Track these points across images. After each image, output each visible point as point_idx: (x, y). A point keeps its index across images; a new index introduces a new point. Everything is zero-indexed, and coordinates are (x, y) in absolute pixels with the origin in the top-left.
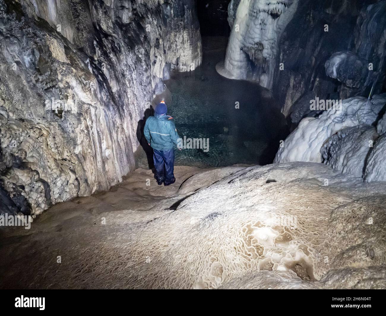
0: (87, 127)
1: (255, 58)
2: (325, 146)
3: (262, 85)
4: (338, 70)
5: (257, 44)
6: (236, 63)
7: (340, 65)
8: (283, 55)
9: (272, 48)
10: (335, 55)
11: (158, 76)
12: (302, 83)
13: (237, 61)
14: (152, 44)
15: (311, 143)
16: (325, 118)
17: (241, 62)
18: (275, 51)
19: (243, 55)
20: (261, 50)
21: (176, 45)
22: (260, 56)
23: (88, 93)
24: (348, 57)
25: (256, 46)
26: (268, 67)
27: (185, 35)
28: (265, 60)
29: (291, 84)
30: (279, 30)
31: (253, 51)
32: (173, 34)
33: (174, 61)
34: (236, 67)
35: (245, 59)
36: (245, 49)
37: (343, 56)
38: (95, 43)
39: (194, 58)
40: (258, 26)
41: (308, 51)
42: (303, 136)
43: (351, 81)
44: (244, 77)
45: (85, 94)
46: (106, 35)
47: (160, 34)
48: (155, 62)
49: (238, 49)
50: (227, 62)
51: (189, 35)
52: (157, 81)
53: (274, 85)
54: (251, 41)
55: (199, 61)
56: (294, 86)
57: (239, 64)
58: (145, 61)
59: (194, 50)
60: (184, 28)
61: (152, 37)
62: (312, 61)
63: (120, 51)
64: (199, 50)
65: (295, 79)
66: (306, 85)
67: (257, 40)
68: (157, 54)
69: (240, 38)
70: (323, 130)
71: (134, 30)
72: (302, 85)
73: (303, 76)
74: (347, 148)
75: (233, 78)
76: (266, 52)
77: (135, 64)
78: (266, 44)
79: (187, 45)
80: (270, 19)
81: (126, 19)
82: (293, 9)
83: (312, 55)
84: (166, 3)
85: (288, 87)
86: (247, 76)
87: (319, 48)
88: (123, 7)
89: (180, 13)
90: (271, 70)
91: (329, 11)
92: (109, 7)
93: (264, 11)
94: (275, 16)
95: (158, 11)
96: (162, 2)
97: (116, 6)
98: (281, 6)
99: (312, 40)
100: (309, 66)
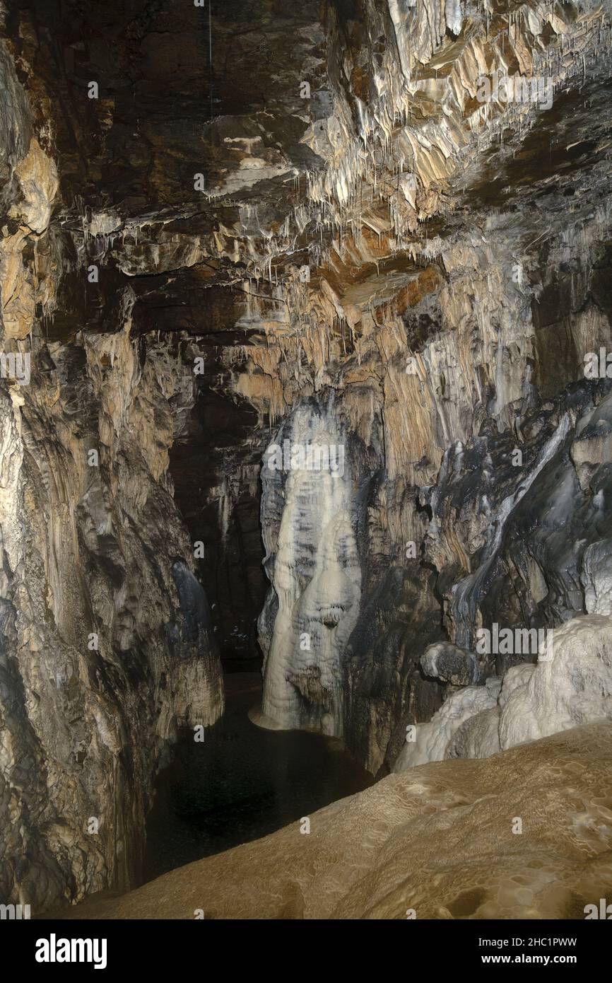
1: (309, 692)
2: (449, 751)
3: (326, 733)
4: (437, 664)
5: (310, 668)
6: (281, 703)
7: (439, 658)
8: (353, 677)
9: (334, 671)
10: (430, 648)
11: (162, 736)
12: (389, 713)
13: (283, 700)
14: (157, 681)
15: (430, 753)
16: (439, 718)
17: (289, 700)
18: (338, 675)
19: (292, 689)
20: (317, 678)
21: (186, 686)
22: (317, 688)
23: (113, 732)
24: (446, 647)
25: (309, 672)
26: (332, 703)
27: (200, 667)
28: (326, 694)
29: (373, 719)
30: (340, 643)
31: (305, 681)
32: (181, 668)
33: (183, 712)
34: (282, 709)
35: (295, 695)
36: (293, 679)
37: (440, 647)
38: (98, 673)
39: (215, 702)
40: (309, 642)
41: (389, 665)
43: (457, 676)
44: (297, 725)
45: (109, 735)
46: (109, 665)
47: (166, 666)
48: (159, 712)
49: (283, 680)
50: (267, 703)
51: (205, 667)
52: (161, 743)
53: (346, 728)
54: (300, 664)
55: (221, 706)
56: (377, 722)
57: (287, 703)
58: (149, 706)
59: (214, 690)
60: (198, 657)
61: (157, 670)
62: (396, 677)
63: (125, 687)
64: (220, 690)
65: (377, 710)
66: (396, 714)
67: (309, 663)
68: (162, 698)
69: (284, 662)
70: (440, 733)
71: (136, 660)
72: (389, 718)
73: (389, 703)
74: (474, 735)
75: (280, 728)
76: (328, 679)
77: (138, 711)
78: (325, 667)
79: (203, 684)
80: (324, 629)
81: (125, 645)
82: (355, 612)
83: (395, 669)
84: (173, 621)
85: (369, 723)
86: (301, 722)
87: (402, 659)
88: (123, 627)
89: (192, 635)
90: (338, 704)
91: (403, 609)
92: (107, 627)
93: (315, 620)
94: (331, 625)
95: (163, 632)
96: (167, 620)
97: (114, 625)
98: (337, 611)
99: (390, 649)
100: (393, 685)
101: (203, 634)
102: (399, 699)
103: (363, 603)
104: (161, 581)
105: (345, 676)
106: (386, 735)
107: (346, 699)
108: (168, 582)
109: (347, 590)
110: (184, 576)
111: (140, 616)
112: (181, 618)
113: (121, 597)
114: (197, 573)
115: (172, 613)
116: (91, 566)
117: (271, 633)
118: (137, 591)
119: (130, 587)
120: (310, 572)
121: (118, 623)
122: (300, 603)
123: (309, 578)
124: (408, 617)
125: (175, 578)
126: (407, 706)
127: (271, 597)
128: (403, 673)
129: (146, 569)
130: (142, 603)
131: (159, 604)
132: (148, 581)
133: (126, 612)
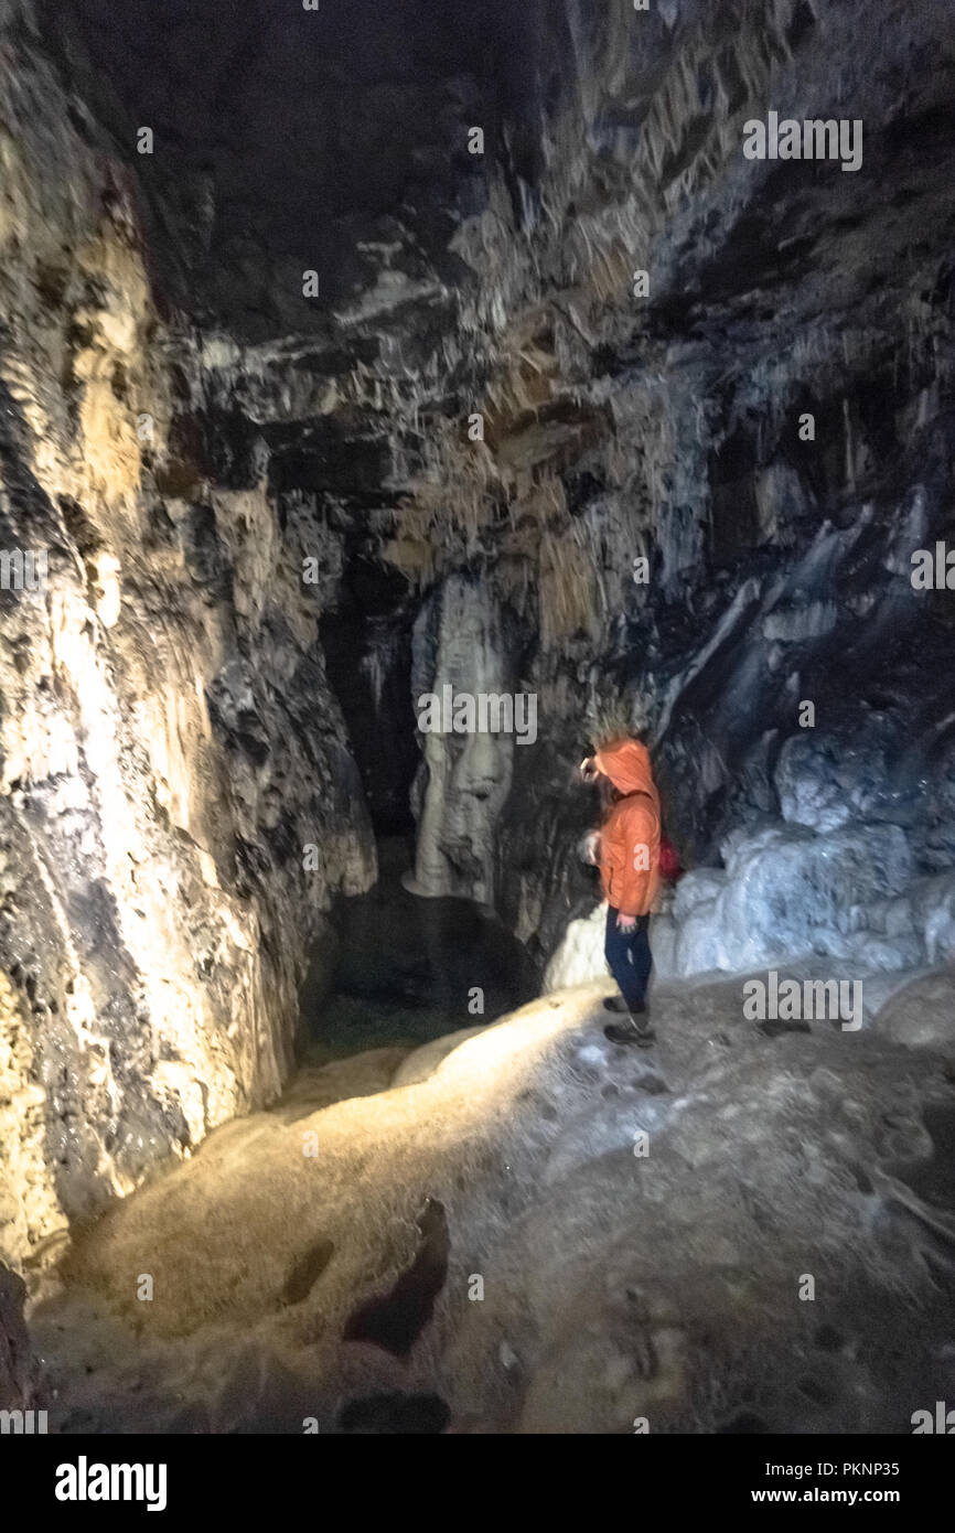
0: (244, 990)
1: (461, 860)
3: (476, 898)
5: (461, 838)
6: (433, 871)
8: (504, 848)
9: (485, 842)
11: (315, 905)
12: (540, 885)
13: (435, 868)
15: (590, 953)
17: (441, 868)
18: (489, 845)
19: (443, 858)
20: (469, 847)
21: (339, 855)
22: (467, 856)
25: (461, 842)
26: (482, 871)
27: (352, 837)
28: (477, 861)
29: (524, 890)
30: (491, 815)
31: (457, 850)
32: (334, 838)
33: (336, 880)
34: (434, 876)
35: (447, 864)
38: (237, 858)
39: (367, 870)
40: (462, 814)
41: (539, 838)
42: (576, 947)
44: (449, 892)
45: (242, 936)
46: (250, 847)
48: (311, 883)
49: (435, 850)
50: (420, 871)
51: (358, 838)
52: (315, 912)
53: (497, 897)
54: (452, 835)
55: (374, 876)
56: (527, 891)
57: (439, 871)
58: (299, 882)
59: (366, 857)
60: (351, 827)
62: (547, 851)
63: (270, 868)
64: (373, 858)
65: (527, 882)
66: (547, 890)
67: (461, 833)
69: (436, 832)
71: (283, 837)
72: (539, 889)
73: (539, 875)
75: (432, 895)
76: (479, 849)
77: (286, 888)
78: (475, 837)
79: (356, 853)
80: (475, 801)
81: (271, 822)
82: (506, 784)
83: (546, 843)
84: (324, 794)
85: (519, 894)
86: (453, 889)
87: (553, 833)
88: (268, 805)
89: (344, 807)
90: (489, 872)
91: (555, 783)
92: (250, 807)
93: (466, 791)
94: (482, 796)
95: (313, 806)
96: (317, 793)
97: (260, 805)
98: (489, 784)
99: (542, 824)
100: (544, 859)
101: (355, 806)
102: (550, 873)
103: (516, 777)
104: (310, 754)
105: (496, 847)
106: (537, 907)
107: (497, 869)
108: (318, 755)
109: (498, 763)
110: (334, 747)
111: (288, 791)
112: (332, 790)
113: (265, 776)
114: (348, 745)
115: (323, 786)
116: (230, 745)
117: (423, 804)
118: (284, 769)
119: (276, 762)
120: (461, 745)
121: (263, 800)
122: (450, 777)
123: (461, 751)
124: (560, 791)
125: (325, 751)
126: (559, 882)
127: (422, 768)
128: (554, 847)
129: (293, 743)
130: (291, 777)
131: (308, 778)
132: (297, 755)
133: (273, 789)
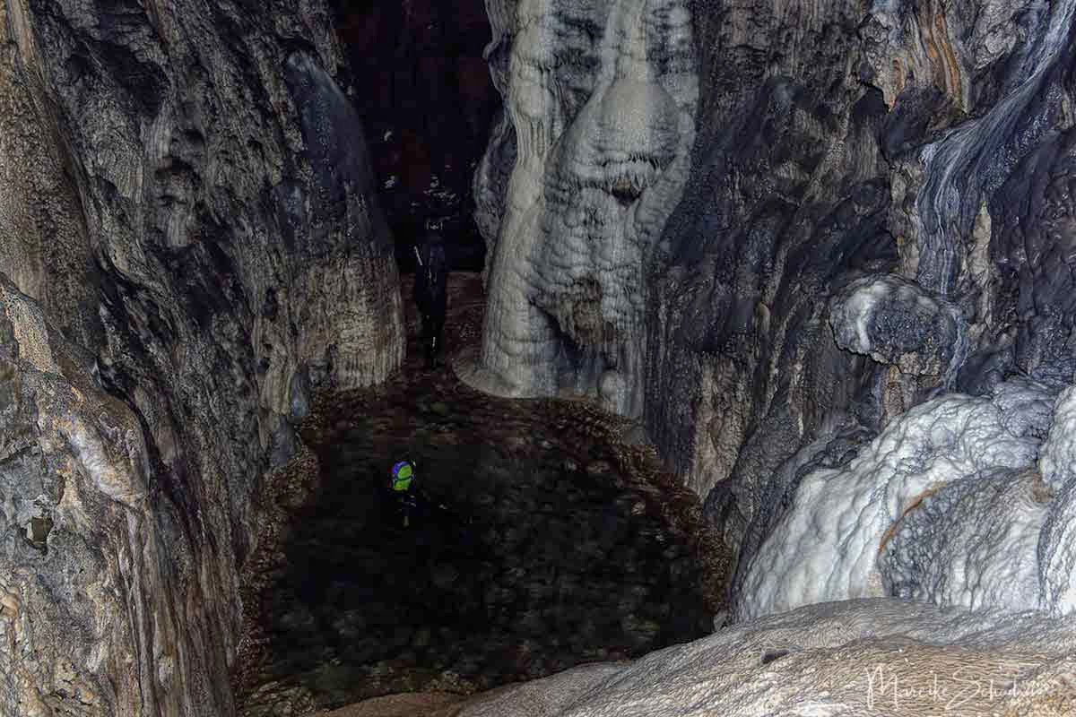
0: (119, 579)
1: (577, 328)
2: (890, 546)
3: (608, 407)
4: (871, 327)
5: (579, 282)
6: (518, 348)
7: (875, 313)
8: (669, 307)
9: (629, 291)
10: (855, 289)
11: (275, 409)
12: (741, 387)
13: (523, 341)
14: (257, 305)
15: (846, 543)
16: (870, 466)
17: (535, 341)
18: (638, 298)
19: (540, 321)
20: (596, 301)
21: (324, 308)
22: (592, 320)
23: (120, 465)
24: (894, 290)
25: (577, 289)
26: (622, 351)
27: (351, 273)
28: (609, 331)
29: (707, 395)
30: (644, 236)
31: (569, 306)
32: (312, 273)
33: (319, 357)
34: (519, 360)
35: (548, 332)
36: (546, 300)
37: (879, 288)
38: (103, 311)
39: (383, 341)
40: (580, 230)
41: (747, 290)
42: (815, 524)
43: (913, 356)
44: (551, 390)
45: (110, 471)
46: (132, 288)
47: (277, 275)
48: (265, 365)
49: (523, 303)
50: (490, 347)
52: (274, 423)
53: (649, 405)
54: (560, 274)
56: (714, 397)
57: (531, 348)
58: (240, 361)
59: (383, 318)
60: (348, 252)
61: (256, 284)
62: (760, 316)
63: (175, 334)
64: (395, 315)
65: (715, 378)
66: (757, 391)
67: (578, 271)
68: (271, 338)
69: (526, 266)
70: (873, 502)
71: (204, 268)
72: (739, 394)
73: (742, 365)
74: (964, 537)
75: (515, 394)
76: (615, 306)
77: (212, 373)
78: (609, 281)
79: (359, 307)
80: (613, 207)
81: (177, 236)
82: (679, 173)
83: (759, 300)
84: (289, 180)
85: (696, 403)
86: (559, 384)
87: (777, 280)
88: (169, 200)
89: (333, 209)
90: (634, 359)
91: (788, 171)
92: (129, 202)
93: (593, 184)
94: (626, 196)
95: (267, 202)
96: (276, 177)
97: (149, 198)
98: (642, 168)
99: (752, 258)
100: (754, 332)
101: (357, 208)
102: (764, 363)
103: (700, 153)
104: (260, 92)
105: (654, 303)
106: (732, 435)
107: (653, 347)
108: (276, 96)
109: (665, 125)
110: (312, 84)
111: (213, 172)
112: (306, 172)
113: (160, 137)
114: (341, 74)
115: (287, 162)
116: (79, 65)
117: (501, 209)
118: (200, 120)
119: (185, 108)
120: (587, 84)
121: (158, 191)
122: (562, 151)
123: (584, 96)
124: (799, 190)
125: (291, 88)
126: (784, 385)
127: (500, 130)
128: (778, 309)
129: (222, 67)
130: (217, 142)
131: (254, 144)
132: (229, 93)
133: (177, 166)
